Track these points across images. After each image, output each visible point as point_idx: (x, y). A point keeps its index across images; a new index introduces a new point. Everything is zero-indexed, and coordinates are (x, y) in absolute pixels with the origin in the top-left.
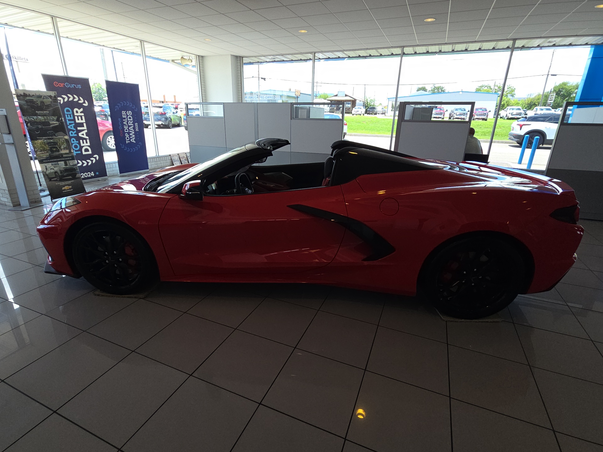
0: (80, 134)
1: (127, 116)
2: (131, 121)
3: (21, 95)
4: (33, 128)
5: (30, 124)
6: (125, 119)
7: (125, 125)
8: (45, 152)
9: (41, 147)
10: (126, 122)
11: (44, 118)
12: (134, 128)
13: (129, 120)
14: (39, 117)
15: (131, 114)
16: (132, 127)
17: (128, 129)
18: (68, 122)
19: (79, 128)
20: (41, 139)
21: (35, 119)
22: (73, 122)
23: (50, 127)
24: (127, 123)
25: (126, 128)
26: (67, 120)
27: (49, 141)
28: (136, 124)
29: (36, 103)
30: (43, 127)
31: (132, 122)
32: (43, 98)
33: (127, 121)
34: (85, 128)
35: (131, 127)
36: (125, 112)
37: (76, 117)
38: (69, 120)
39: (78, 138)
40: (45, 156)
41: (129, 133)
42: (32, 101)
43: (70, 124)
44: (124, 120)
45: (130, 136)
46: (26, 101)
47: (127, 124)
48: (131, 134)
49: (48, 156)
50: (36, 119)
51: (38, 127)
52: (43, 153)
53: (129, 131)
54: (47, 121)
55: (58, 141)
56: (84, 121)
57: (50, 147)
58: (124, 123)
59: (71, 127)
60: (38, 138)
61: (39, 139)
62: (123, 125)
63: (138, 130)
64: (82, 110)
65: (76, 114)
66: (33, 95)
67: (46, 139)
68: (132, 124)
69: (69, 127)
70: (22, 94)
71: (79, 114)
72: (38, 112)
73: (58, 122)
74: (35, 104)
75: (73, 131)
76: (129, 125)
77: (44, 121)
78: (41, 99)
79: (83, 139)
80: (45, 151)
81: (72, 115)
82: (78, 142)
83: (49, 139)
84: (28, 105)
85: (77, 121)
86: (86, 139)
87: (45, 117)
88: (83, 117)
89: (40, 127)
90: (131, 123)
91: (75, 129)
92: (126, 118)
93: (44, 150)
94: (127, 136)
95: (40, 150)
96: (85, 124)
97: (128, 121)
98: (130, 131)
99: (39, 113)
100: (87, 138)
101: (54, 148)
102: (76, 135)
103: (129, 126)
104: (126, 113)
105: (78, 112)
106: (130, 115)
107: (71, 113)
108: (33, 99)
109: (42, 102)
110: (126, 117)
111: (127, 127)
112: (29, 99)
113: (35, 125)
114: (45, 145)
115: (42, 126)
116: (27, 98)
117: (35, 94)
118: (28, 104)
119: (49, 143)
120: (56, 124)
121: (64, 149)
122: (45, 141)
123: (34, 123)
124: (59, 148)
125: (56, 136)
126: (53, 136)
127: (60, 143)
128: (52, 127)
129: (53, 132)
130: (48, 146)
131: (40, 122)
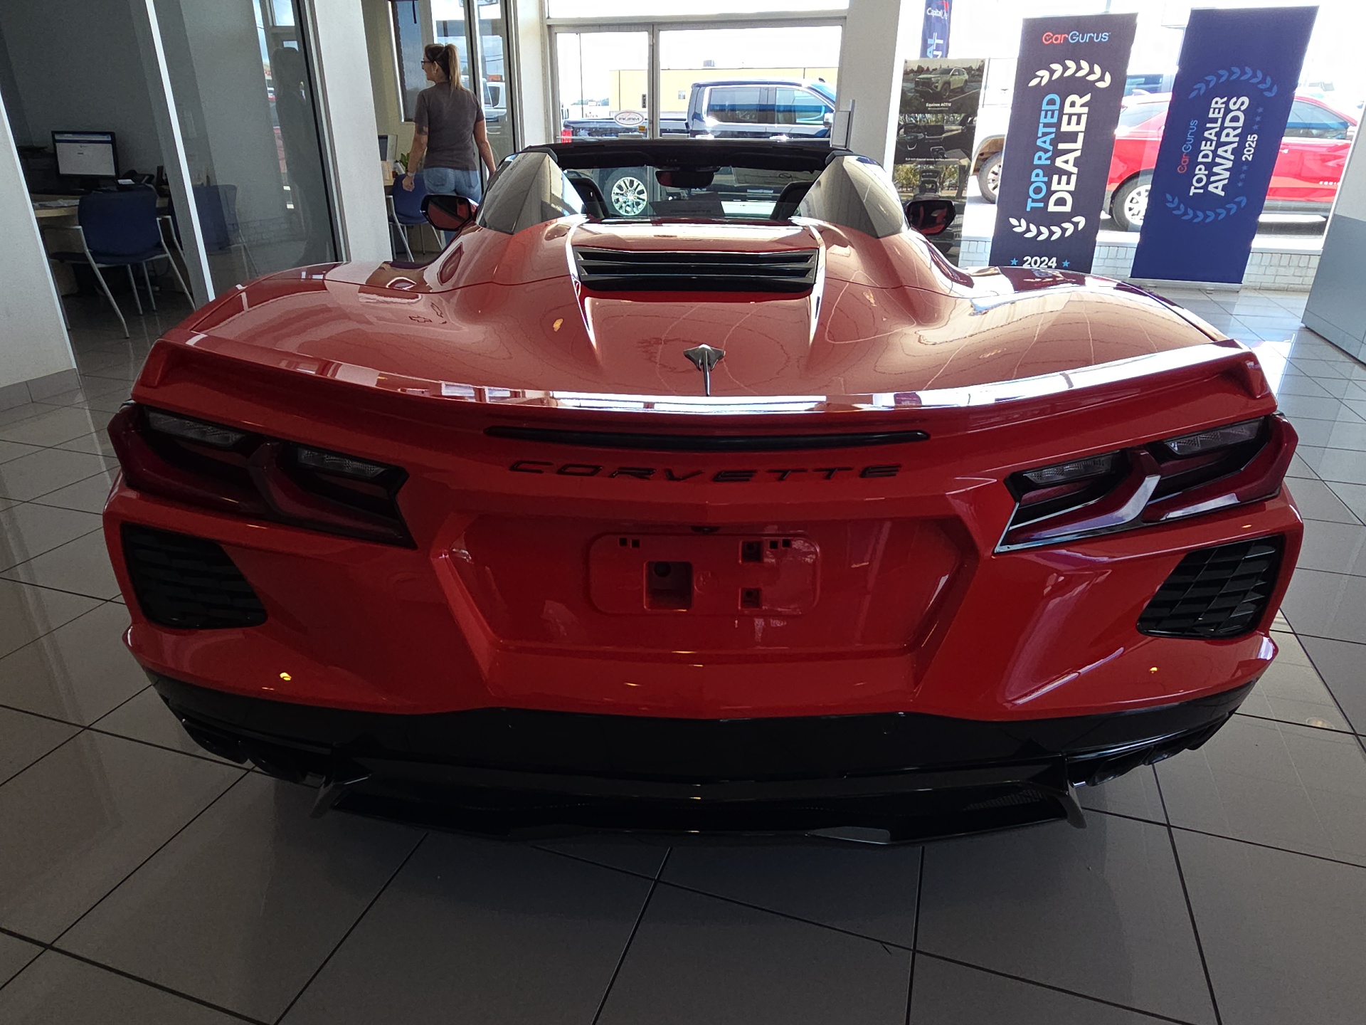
0: (1059, 162)
1: (1228, 111)
2: (1234, 129)
3: (912, 71)
4: (906, 138)
5: (905, 132)
6: (1215, 120)
7: (1207, 140)
8: (909, 189)
9: (904, 179)
10: (1213, 131)
11: (937, 117)
12: (1238, 152)
13: (1227, 124)
14: (928, 116)
15: (1243, 108)
16: (1230, 148)
17: (1215, 152)
18: (1041, 130)
19: (1061, 146)
20: (911, 162)
21: (918, 119)
22: (1053, 130)
23: (942, 138)
24: (1218, 135)
25: (1206, 148)
26: (1041, 125)
27: (926, 167)
28: (1252, 139)
29: (933, 87)
30: (927, 137)
31: (1239, 131)
32: (953, 75)
33: (1218, 129)
34: (1079, 145)
35: (1225, 148)
36: (1225, 99)
37: (1065, 118)
38: (1046, 125)
39: (1051, 170)
40: (905, 198)
41: (1209, 167)
42: (927, 83)
43: (1045, 134)
44: (1208, 125)
45: (1211, 174)
46: (917, 84)
47: (1215, 139)
48: (1215, 169)
50: (920, 120)
51: (917, 136)
53: (1213, 159)
54: (939, 124)
55: (945, 169)
56: (1082, 127)
58: (1206, 134)
59: (1045, 142)
60: (906, 159)
61: (908, 161)
62: (1199, 138)
63: (1250, 159)
64: (1087, 98)
65: (1067, 109)
66: (936, 69)
67: (920, 163)
68: (1237, 139)
69: (1039, 143)
70: (915, 69)
71: (1077, 109)
72: (930, 105)
73: (961, 127)
74: (932, 89)
75: (1046, 151)
76: (1223, 139)
77: (932, 124)
78: (946, 78)
79: (1061, 172)
80: (910, 187)
81: (1056, 113)
82: (1046, 179)
83: (927, 163)
84: (917, 91)
85: (1065, 128)
86: (1069, 174)
87: (940, 116)
88: (1084, 118)
89: (921, 136)
90: (1231, 136)
91: (1051, 148)
92: (1220, 120)
93: (908, 185)
94: (1201, 172)
95: (900, 185)
96: (1081, 137)
97: (1222, 128)
98: (1218, 160)
99: (932, 107)
100: (1075, 170)
101: (929, 182)
102: (1048, 162)
103: (1220, 144)
104: (1227, 103)
105: (1077, 104)
106: (1239, 109)
107: (1057, 107)
108: (930, 78)
109: (948, 83)
110: (1221, 115)
111: (1213, 148)
112: (923, 79)
113: (914, 133)
114: (914, 176)
115: (925, 135)
116: (920, 77)
117: (938, 67)
118: (918, 88)
119: (924, 172)
120: (957, 130)
121: (949, 187)
122: (919, 166)
123: (912, 128)
124: (938, 184)
125: (944, 158)
126: (938, 158)
127: (947, 173)
128: (945, 137)
129: (941, 149)
130: (920, 178)
131: (925, 126)
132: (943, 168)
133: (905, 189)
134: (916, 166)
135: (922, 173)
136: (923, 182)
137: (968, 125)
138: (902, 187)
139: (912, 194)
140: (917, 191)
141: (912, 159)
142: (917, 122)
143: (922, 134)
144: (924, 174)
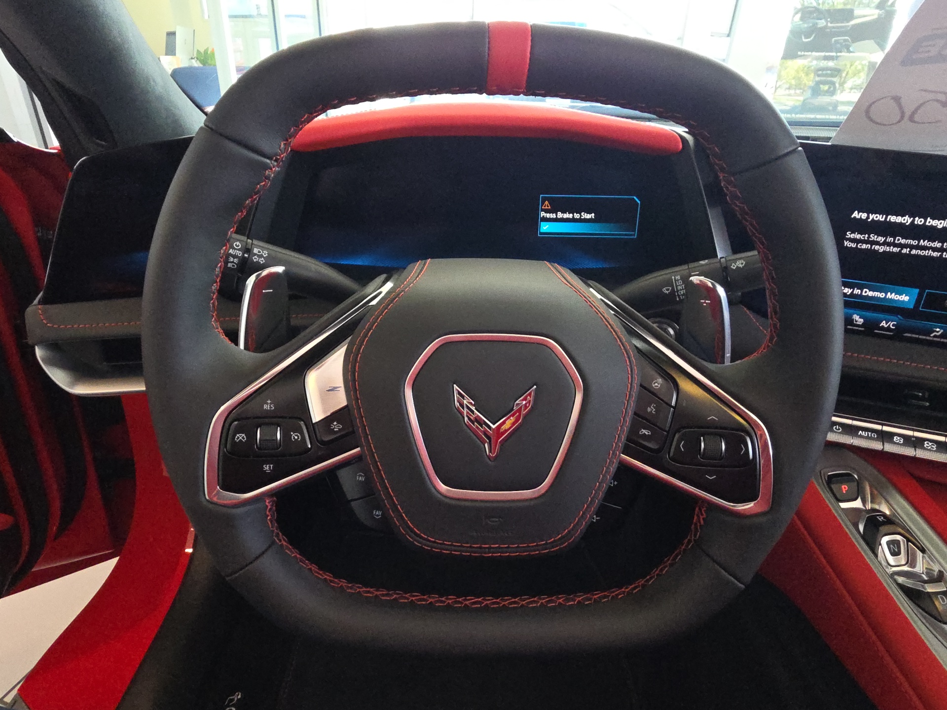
4: (803, 27)
8: (798, 91)
9: (794, 78)
20: (805, 57)
23: (848, 26)
27: (823, 64)
30: (829, 25)
49: (797, 104)
50: (824, 3)
51: (817, 24)
52: (789, 95)
54: (849, 7)
55: (848, 66)
57: (818, 79)
61: (801, 56)
67: (817, 58)
73: (877, 12)
77: (839, 7)
80: (799, 89)
83: (826, 58)
89: (822, 23)
93: (798, 86)
95: (787, 86)
101: (824, 83)
113: (813, 18)
114: (807, 74)
115: (827, 22)
119: (823, 69)
120: (873, 15)
121: (851, 89)
122: (815, 62)
123: (811, 13)
124: (837, 85)
125: (849, 51)
126: (841, 52)
127: (850, 72)
128: (853, 26)
129: (845, 41)
130: (814, 78)
131: (828, 11)
132: (846, 65)
133: (792, 92)
134: (811, 62)
135: (818, 71)
136: (818, 83)
137: (887, 8)
138: (789, 88)
139: (801, 98)
140: (809, 93)
141: (806, 53)
142: (819, 4)
143: (823, 21)
144: (820, 72)
